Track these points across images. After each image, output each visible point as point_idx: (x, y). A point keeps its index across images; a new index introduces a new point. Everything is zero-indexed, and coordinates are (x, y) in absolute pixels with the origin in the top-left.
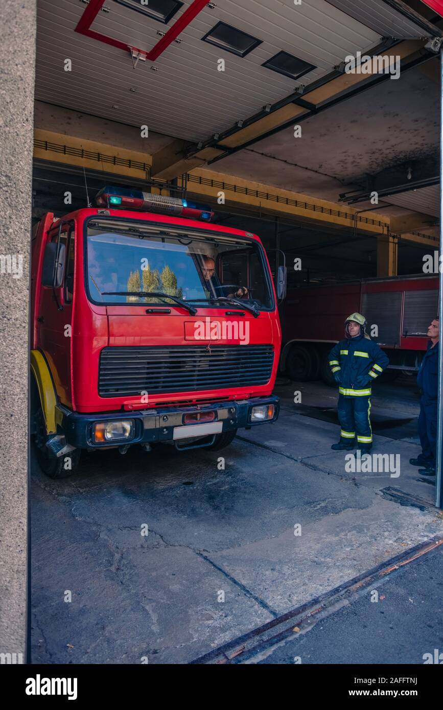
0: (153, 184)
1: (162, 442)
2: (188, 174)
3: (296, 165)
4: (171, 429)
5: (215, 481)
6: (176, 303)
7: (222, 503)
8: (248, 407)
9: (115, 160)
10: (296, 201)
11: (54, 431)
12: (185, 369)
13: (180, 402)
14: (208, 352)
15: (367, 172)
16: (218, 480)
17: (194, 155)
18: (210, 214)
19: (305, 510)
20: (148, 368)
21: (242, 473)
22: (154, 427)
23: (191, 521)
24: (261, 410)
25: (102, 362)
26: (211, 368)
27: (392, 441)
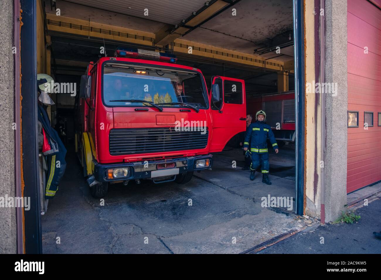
0: (156, 48)
1: (147, 179)
2: (174, 43)
3: (230, 35)
4: (149, 172)
5: (178, 199)
6: (151, 105)
7: (179, 211)
8: (194, 160)
9: (136, 37)
10: (233, 55)
11: (91, 173)
12: (157, 140)
13: (156, 158)
14: (170, 131)
15: (268, 37)
16: (180, 199)
17: (174, 32)
18: (175, 59)
19: (223, 215)
20: (137, 140)
21: (194, 195)
22: (140, 171)
23: (159, 221)
24: (202, 162)
25: (111, 136)
26: (172, 140)
27: (280, 178)
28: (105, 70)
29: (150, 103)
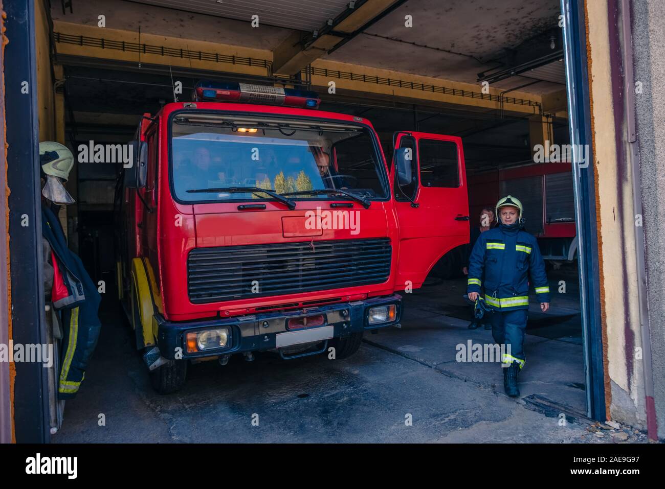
0: (276, 80)
1: (268, 350)
2: (313, 68)
3: (426, 46)
4: (272, 336)
5: (334, 392)
6: (272, 197)
7: (336, 417)
8: (363, 308)
9: (234, 60)
10: (433, 86)
11: (152, 343)
12: (287, 269)
13: (284, 305)
14: (312, 249)
15: (506, 46)
16: (337, 391)
17: (312, 45)
18: (317, 101)
19: (430, 423)
20: (243, 270)
21: (366, 382)
22: (253, 335)
23: (296, 439)
24: (380, 311)
25: (190, 265)
26: (317, 267)
27: (546, 341)
28: (175, 128)
29: (268, 192)
